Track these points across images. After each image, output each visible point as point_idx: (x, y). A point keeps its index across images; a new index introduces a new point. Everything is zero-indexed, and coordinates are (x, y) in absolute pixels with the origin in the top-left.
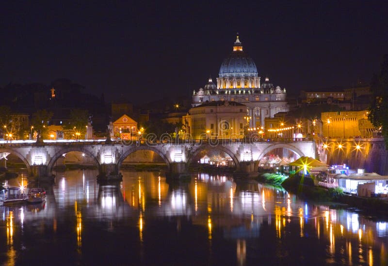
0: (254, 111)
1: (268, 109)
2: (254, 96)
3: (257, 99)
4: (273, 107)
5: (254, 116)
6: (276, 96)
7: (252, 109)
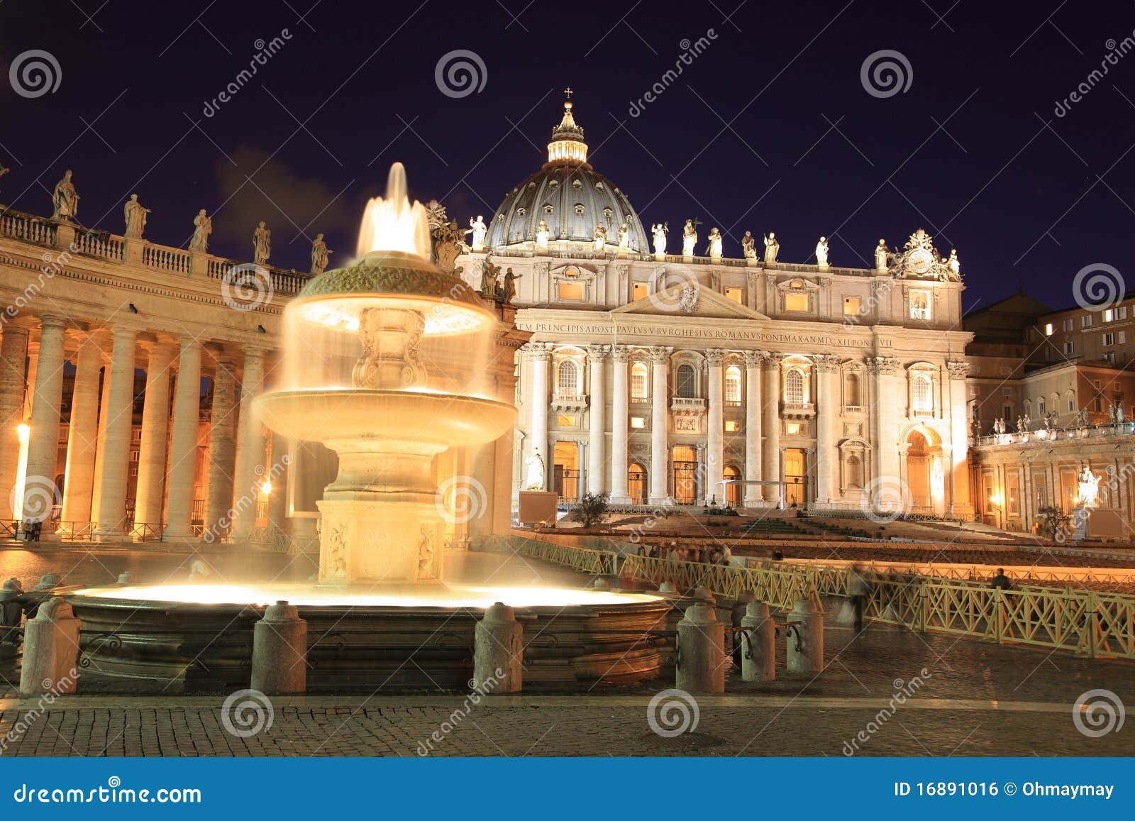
0: (775, 374)
1: (861, 370)
2: (777, 282)
3: (797, 302)
4: (890, 362)
5: (776, 408)
6: (904, 294)
7: (765, 365)
